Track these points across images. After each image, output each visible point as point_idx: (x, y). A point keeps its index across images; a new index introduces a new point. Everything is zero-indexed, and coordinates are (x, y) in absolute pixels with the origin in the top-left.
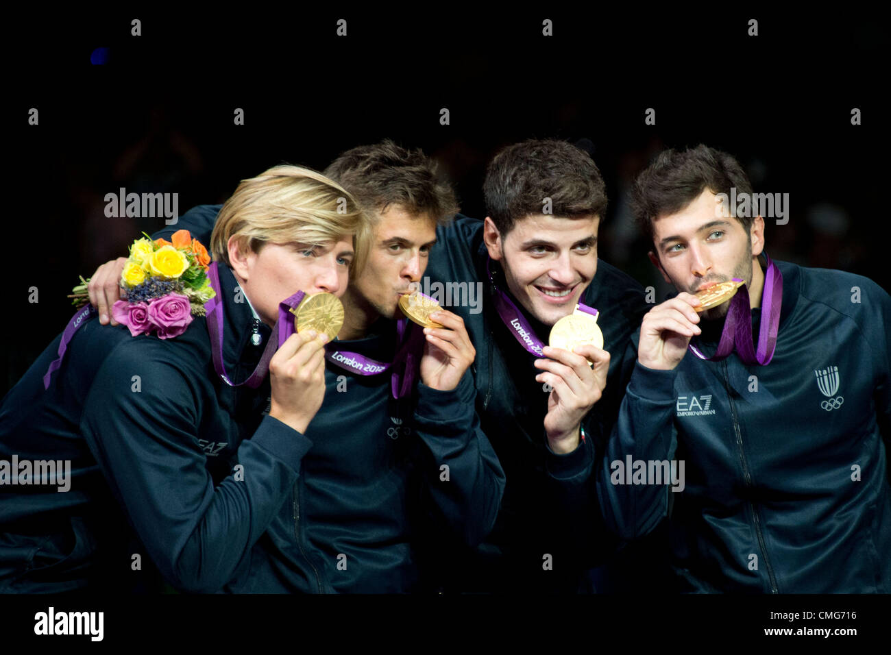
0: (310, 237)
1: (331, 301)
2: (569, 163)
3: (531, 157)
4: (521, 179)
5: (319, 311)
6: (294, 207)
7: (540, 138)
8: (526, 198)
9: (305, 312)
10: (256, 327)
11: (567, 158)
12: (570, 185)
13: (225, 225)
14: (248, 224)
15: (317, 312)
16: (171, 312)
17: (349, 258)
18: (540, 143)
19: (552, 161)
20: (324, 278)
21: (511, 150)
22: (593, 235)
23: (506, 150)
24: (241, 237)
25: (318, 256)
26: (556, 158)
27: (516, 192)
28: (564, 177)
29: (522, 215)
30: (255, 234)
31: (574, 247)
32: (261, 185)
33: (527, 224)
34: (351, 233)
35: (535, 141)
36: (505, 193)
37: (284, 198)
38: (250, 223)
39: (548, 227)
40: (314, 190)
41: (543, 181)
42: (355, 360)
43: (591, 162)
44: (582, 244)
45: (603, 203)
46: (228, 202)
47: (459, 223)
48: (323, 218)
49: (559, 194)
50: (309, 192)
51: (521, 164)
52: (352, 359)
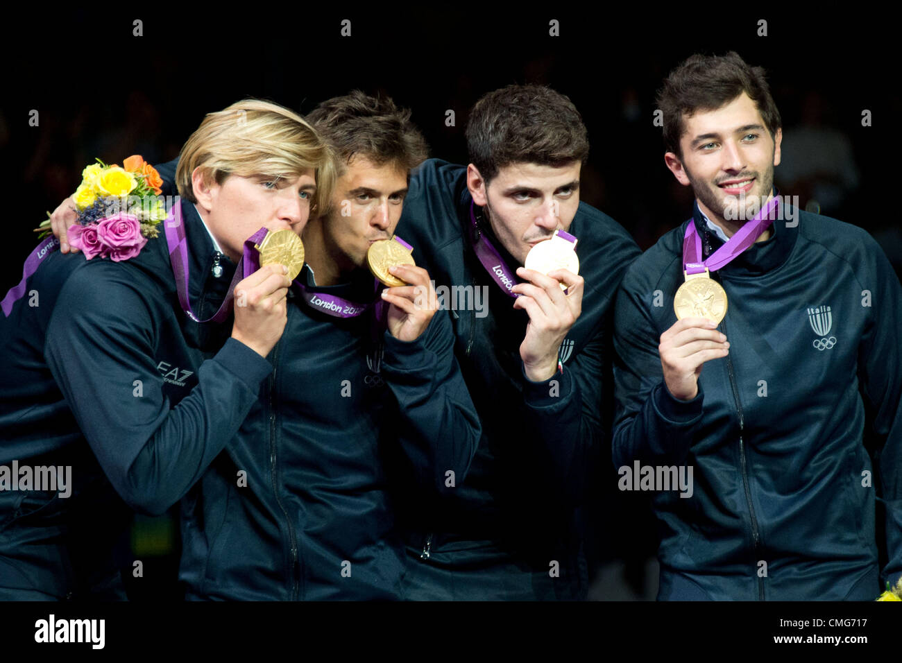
0: (275, 169)
1: (292, 238)
2: (551, 109)
3: (513, 104)
4: (504, 127)
5: (281, 248)
6: (259, 140)
7: (521, 84)
8: (509, 147)
9: (269, 249)
10: (217, 260)
11: (548, 104)
12: (551, 132)
13: (190, 158)
14: (213, 156)
15: (280, 249)
16: (120, 232)
17: (311, 191)
18: (520, 90)
19: (534, 108)
20: (286, 209)
21: (492, 96)
22: (575, 180)
23: (487, 96)
24: (206, 169)
25: (281, 189)
26: (537, 105)
27: (498, 139)
28: (546, 125)
29: (505, 163)
30: (219, 165)
31: (557, 192)
32: (226, 118)
33: (511, 172)
34: (314, 167)
35: (516, 86)
36: (488, 140)
37: (249, 131)
38: (214, 155)
39: (531, 174)
40: (280, 123)
41: (525, 129)
42: (334, 303)
43: (572, 106)
44: (565, 188)
45: (584, 150)
46: (193, 135)
47: (441, 170)
48: (288, 151)
49: (541, 142)
50: (274, 125)
51: (503, 111)
52: (331, 303)
